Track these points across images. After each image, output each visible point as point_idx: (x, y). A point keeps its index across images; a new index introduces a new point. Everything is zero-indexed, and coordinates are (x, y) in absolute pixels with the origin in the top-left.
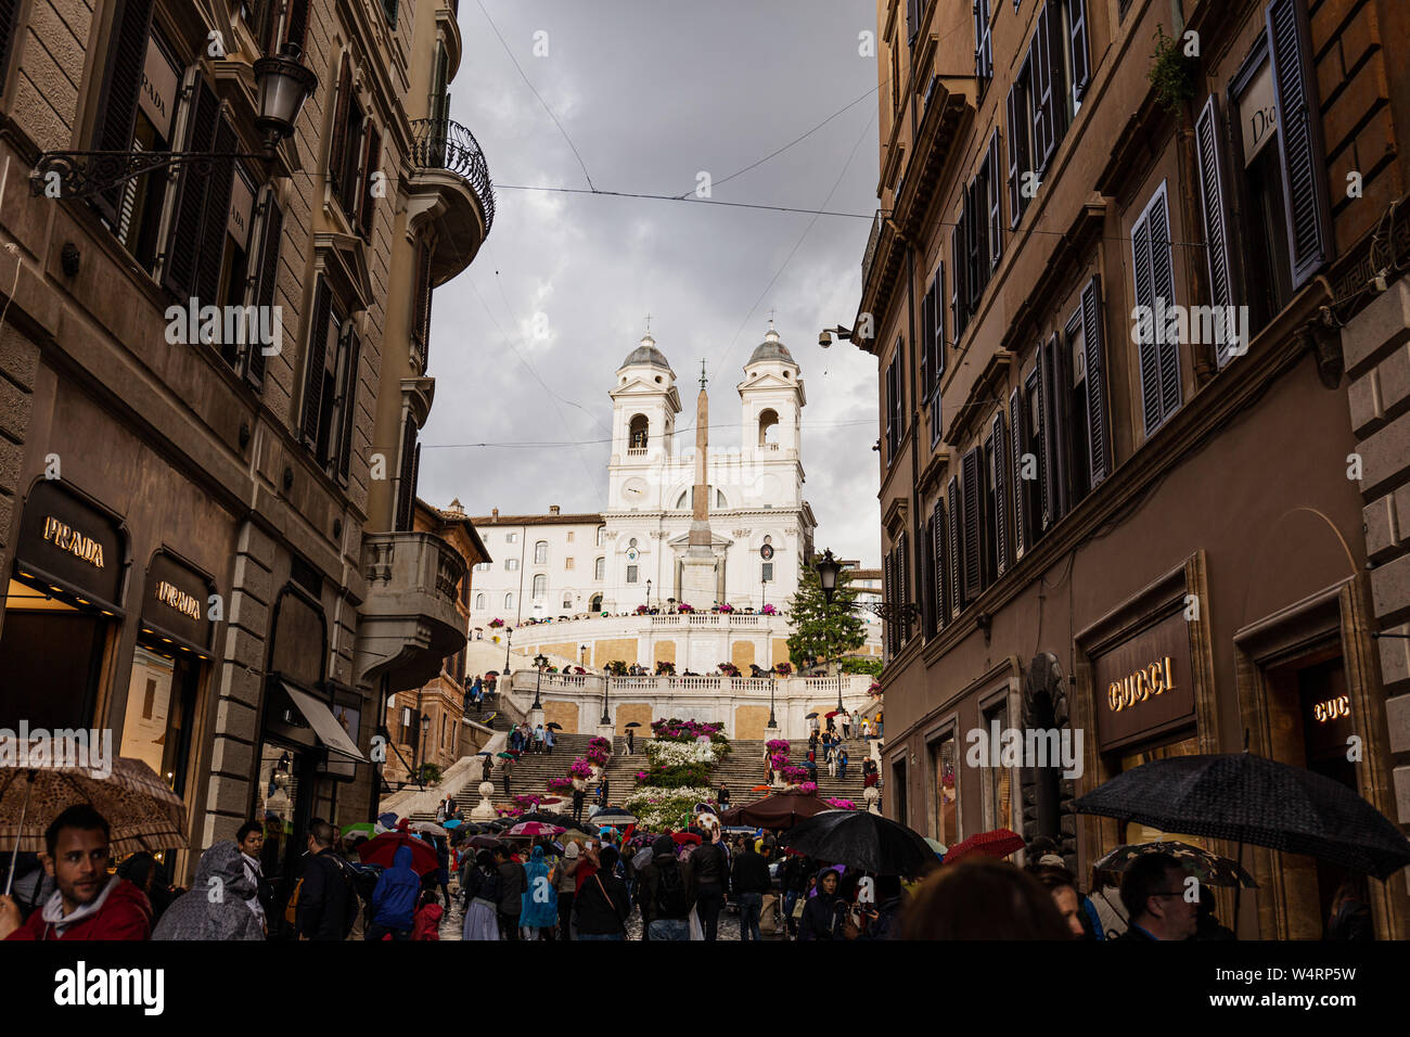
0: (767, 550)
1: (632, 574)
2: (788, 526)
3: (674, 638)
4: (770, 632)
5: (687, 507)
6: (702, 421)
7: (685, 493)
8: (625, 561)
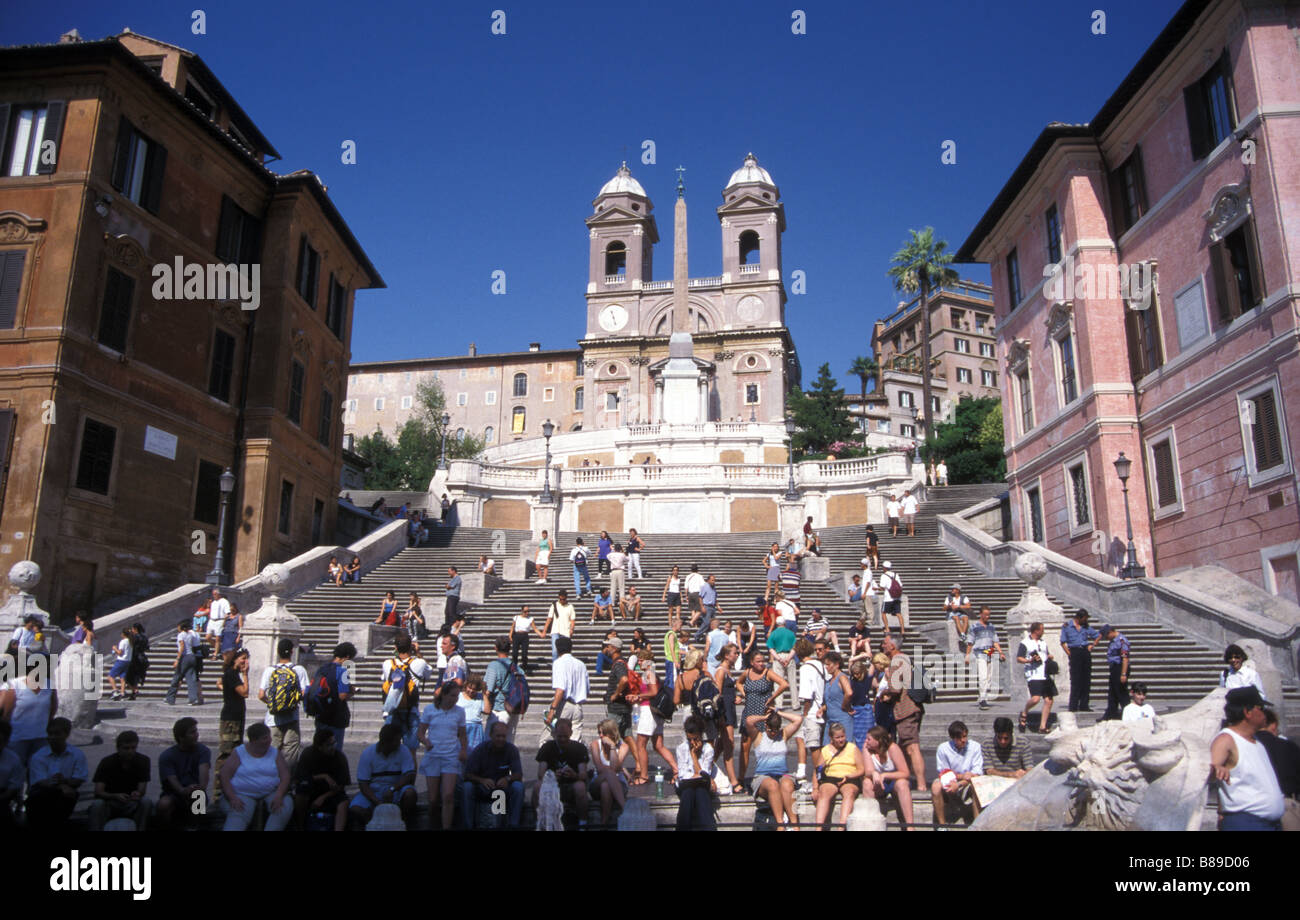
2: (772, 347)
3: (654, 449)
4: (761, 441)
5: (667, 330)
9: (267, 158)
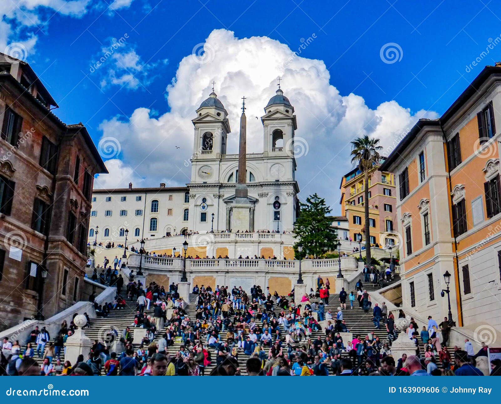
0: (277, 204)
1: (203, 217)
2: (288, 191)
3: (227, 246)
4: (282, 243)
5: (234, 180)
6: (243, 129)
7: (232, 174)
8: (200, 210)
9: (52, 107)
